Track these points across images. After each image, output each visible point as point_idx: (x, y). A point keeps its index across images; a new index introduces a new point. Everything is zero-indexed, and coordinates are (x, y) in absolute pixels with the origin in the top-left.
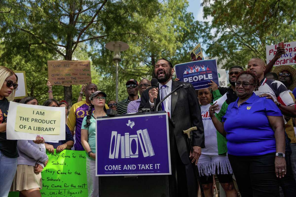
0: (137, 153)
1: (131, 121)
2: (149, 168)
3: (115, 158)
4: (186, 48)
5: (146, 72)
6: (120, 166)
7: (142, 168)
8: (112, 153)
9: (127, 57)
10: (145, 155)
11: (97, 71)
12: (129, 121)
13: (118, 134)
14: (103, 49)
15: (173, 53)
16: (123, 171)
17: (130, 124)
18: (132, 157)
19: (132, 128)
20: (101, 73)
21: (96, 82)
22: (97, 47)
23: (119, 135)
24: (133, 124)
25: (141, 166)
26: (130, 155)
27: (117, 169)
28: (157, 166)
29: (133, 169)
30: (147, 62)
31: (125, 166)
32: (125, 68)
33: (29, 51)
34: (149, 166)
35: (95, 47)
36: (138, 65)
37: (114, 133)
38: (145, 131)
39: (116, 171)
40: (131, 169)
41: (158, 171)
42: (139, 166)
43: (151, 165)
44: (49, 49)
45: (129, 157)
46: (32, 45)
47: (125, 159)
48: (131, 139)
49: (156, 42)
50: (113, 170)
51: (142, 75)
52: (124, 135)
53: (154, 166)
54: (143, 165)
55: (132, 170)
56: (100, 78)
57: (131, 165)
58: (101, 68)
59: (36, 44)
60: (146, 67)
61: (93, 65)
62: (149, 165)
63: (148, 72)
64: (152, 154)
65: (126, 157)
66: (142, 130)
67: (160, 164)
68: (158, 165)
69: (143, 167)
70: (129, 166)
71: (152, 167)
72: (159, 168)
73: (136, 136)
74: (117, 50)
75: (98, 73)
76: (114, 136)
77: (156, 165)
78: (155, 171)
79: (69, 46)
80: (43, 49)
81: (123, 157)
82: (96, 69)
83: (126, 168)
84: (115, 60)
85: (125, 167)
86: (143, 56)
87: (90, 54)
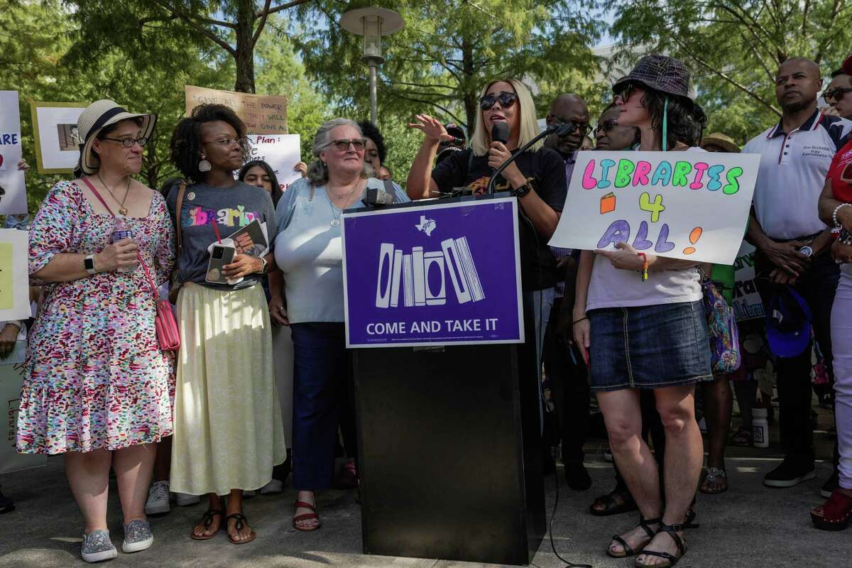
0: (443, 293)
1: (427, 218)
2: (471, 330)
3: (391, 306)
4: (559, 23)
5: (447, 92)
6: (402, 325)
7: (455, 328)
8: (383, 296)
9: (398, 50)
10: (463, 298)
11: (317, 89)
12: (423, 218)
13: (396, 251)
14: (333, 29)
15: (524, 38)
16: (409, 336)
17: (425, 226)
18: (430, 303)
19: (429, 234)
20: (329, 96)
21: (316, 122)
22: (316, 23)
23: (399, 253)
24: (433, 225)
25: (452, 325)
26: (426, 299)
27: (396, 332)
28: (490, 323)
29: (433, 331)
30: (451, 64)
31: (415, 324)
32: (392, 83)
33: (141, 40)
34: (471, 325)
35: (312, 25)
36: (428, 72)
37: (386, 248)
38: (462, 242)
39: (394, 335)
40: (428, 330)
41: (494, 336)
42: (447, 323)
43: (475, 321)
44: (191, 33)
45: (424, 304)
46: (148, 23)
47: (414, 308)
48: (428, 262)
49: (476, 5)
50: (387, 332)
51: (438, 100)
52: (410, 252)
53: (483, 325)
54: (457, 322)
55: (431, 334)
56: (325, 111)
57: (428, 323)
58: (328, 83)
59: (156, 19)
60: (449, 78)
61: (306, 74)
62: (473, 321)
63: (454, 92)
64: (479, 296)
65: (416, 305)
66: (454, 239)
67: (497, 320)
68: (494, 320)
69: (457, 326)
70: (423, 323)
71: (478, 327)
72: (494, 328)
73: (440, 253)
74: (372, 31)
75: (320, 98)
76: (387, 255)
77: (487, 320)
78: (485, 334)
79: (245, 24)
80: (177, 32)
81: (409, 303)
82: (314, 85)
83: (418, 329)
84: (368, 60)
85: (415, 327)
86: (441, 45)
87: (298, 45)
